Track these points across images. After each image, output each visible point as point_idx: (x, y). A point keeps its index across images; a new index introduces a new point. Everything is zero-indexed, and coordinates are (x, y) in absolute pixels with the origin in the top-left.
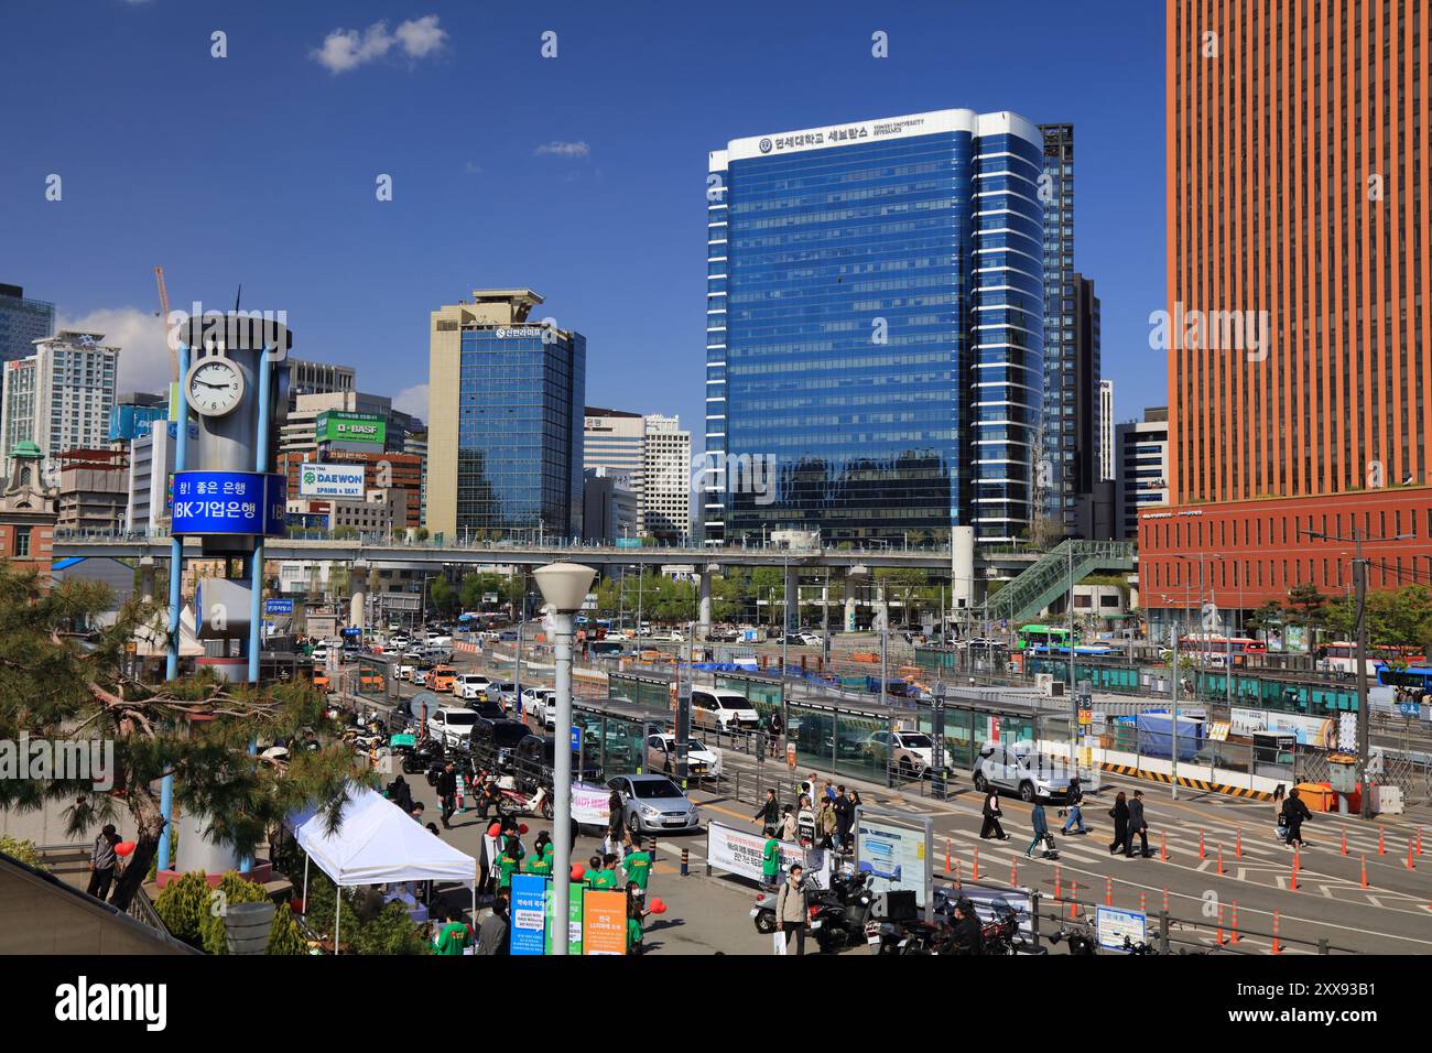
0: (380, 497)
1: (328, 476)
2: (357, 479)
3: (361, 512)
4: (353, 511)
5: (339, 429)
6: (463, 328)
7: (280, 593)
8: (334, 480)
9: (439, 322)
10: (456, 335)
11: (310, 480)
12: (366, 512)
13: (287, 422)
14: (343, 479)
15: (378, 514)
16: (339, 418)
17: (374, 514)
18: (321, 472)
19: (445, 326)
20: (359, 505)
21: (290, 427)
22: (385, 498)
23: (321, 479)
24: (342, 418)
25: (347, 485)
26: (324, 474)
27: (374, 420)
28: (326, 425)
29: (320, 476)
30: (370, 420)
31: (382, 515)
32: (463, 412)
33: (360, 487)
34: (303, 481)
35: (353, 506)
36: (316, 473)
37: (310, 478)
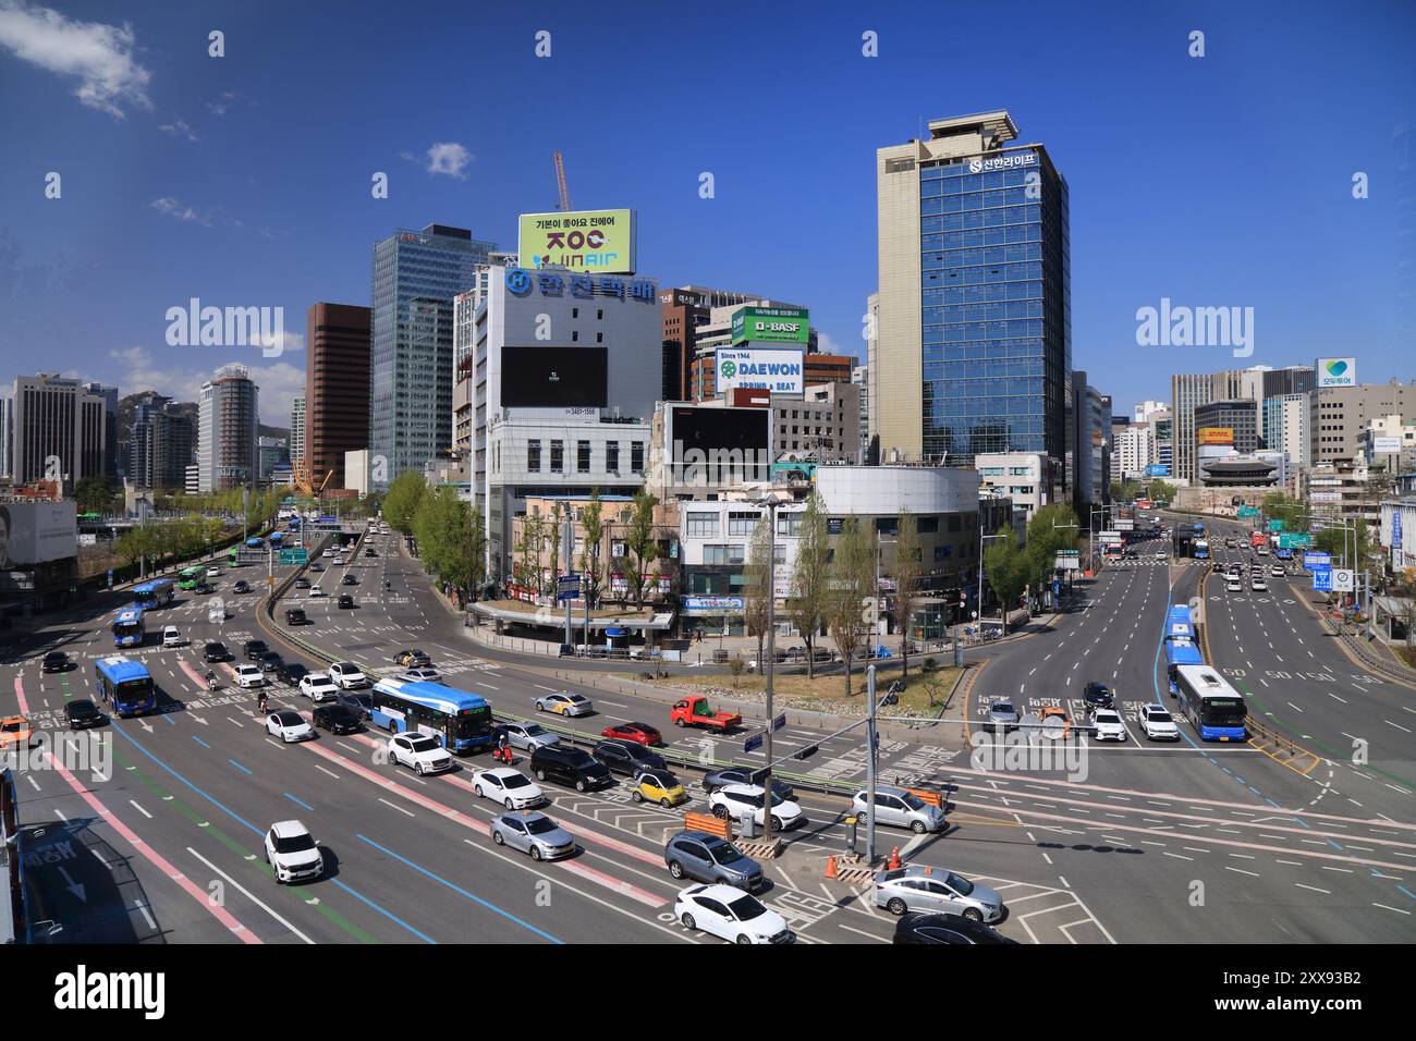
0: (823, 395)
1: (753, 366)
2: (793, 370)
3: (801, 415)
4: (789, 414)
5: (758, 328)
6: (923, 165)
7: (683, 566)
8: (762, 372)
9: (888, 162)
10: (913, 177)
11: (729, 371)
12: (806, 415)
13: (702, 336)
14: (774, 369)
15: (823, 418)
16: (757, 315)
17: (818, 418)
18: (744, 361)
19: (896, 167)
20: (798, 406)
21: (705, 340)
22: (831, 396)
23: (745, 370)
24: (760, 315)
25: (781, 378)
26: (748, 363)
27: (796, 317)
28: (743, 324)
29: (742, 365)
30: (792, 316)
31: (829, 419)
32: (927, 277)
33: (798, 379)
34: (720, 373)
35: (789, 408)
36: (737, 362)
37: (729, 369)
